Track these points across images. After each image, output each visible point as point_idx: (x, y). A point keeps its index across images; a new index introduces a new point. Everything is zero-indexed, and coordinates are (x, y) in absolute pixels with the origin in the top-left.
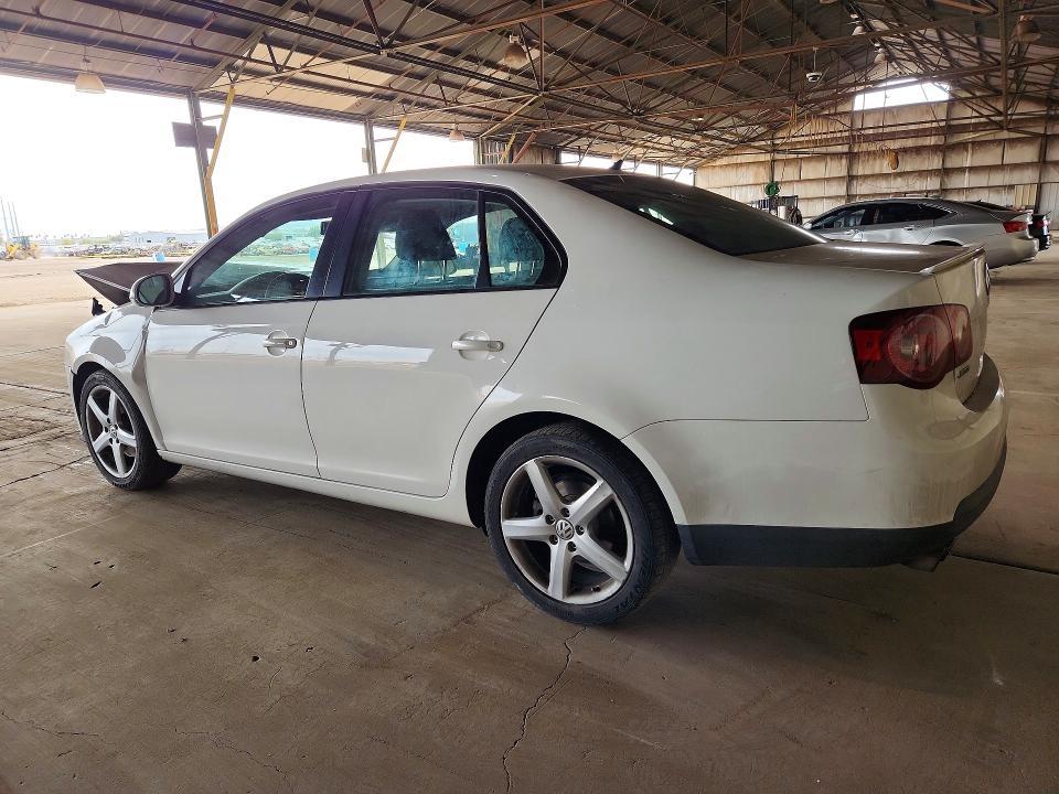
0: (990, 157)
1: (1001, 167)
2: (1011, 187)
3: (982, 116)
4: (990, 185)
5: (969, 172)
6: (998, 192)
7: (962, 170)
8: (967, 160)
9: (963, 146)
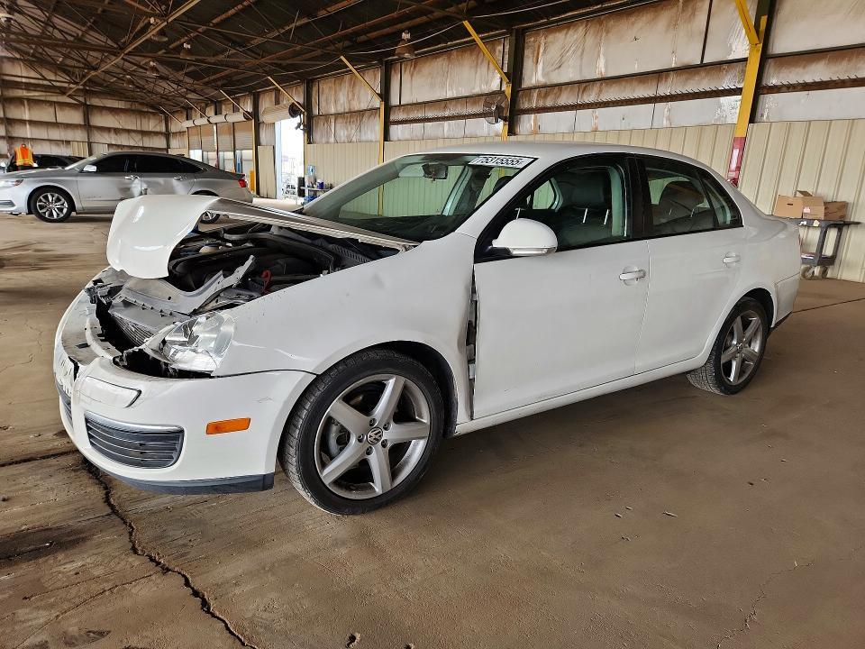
0: (45, 114)
1: (56, 125)
2: (68, 142)
3: (45, 79)
4: (50, 138)
5: (30, 124)
6: (58, 145)
7: (23, 122)
8: (26, 114)
9: (19, 101)
